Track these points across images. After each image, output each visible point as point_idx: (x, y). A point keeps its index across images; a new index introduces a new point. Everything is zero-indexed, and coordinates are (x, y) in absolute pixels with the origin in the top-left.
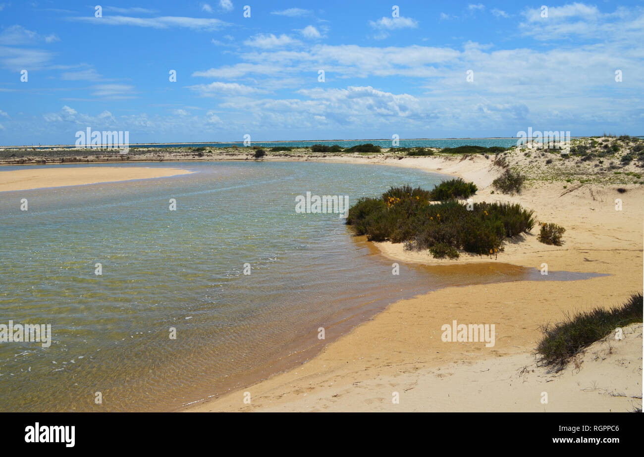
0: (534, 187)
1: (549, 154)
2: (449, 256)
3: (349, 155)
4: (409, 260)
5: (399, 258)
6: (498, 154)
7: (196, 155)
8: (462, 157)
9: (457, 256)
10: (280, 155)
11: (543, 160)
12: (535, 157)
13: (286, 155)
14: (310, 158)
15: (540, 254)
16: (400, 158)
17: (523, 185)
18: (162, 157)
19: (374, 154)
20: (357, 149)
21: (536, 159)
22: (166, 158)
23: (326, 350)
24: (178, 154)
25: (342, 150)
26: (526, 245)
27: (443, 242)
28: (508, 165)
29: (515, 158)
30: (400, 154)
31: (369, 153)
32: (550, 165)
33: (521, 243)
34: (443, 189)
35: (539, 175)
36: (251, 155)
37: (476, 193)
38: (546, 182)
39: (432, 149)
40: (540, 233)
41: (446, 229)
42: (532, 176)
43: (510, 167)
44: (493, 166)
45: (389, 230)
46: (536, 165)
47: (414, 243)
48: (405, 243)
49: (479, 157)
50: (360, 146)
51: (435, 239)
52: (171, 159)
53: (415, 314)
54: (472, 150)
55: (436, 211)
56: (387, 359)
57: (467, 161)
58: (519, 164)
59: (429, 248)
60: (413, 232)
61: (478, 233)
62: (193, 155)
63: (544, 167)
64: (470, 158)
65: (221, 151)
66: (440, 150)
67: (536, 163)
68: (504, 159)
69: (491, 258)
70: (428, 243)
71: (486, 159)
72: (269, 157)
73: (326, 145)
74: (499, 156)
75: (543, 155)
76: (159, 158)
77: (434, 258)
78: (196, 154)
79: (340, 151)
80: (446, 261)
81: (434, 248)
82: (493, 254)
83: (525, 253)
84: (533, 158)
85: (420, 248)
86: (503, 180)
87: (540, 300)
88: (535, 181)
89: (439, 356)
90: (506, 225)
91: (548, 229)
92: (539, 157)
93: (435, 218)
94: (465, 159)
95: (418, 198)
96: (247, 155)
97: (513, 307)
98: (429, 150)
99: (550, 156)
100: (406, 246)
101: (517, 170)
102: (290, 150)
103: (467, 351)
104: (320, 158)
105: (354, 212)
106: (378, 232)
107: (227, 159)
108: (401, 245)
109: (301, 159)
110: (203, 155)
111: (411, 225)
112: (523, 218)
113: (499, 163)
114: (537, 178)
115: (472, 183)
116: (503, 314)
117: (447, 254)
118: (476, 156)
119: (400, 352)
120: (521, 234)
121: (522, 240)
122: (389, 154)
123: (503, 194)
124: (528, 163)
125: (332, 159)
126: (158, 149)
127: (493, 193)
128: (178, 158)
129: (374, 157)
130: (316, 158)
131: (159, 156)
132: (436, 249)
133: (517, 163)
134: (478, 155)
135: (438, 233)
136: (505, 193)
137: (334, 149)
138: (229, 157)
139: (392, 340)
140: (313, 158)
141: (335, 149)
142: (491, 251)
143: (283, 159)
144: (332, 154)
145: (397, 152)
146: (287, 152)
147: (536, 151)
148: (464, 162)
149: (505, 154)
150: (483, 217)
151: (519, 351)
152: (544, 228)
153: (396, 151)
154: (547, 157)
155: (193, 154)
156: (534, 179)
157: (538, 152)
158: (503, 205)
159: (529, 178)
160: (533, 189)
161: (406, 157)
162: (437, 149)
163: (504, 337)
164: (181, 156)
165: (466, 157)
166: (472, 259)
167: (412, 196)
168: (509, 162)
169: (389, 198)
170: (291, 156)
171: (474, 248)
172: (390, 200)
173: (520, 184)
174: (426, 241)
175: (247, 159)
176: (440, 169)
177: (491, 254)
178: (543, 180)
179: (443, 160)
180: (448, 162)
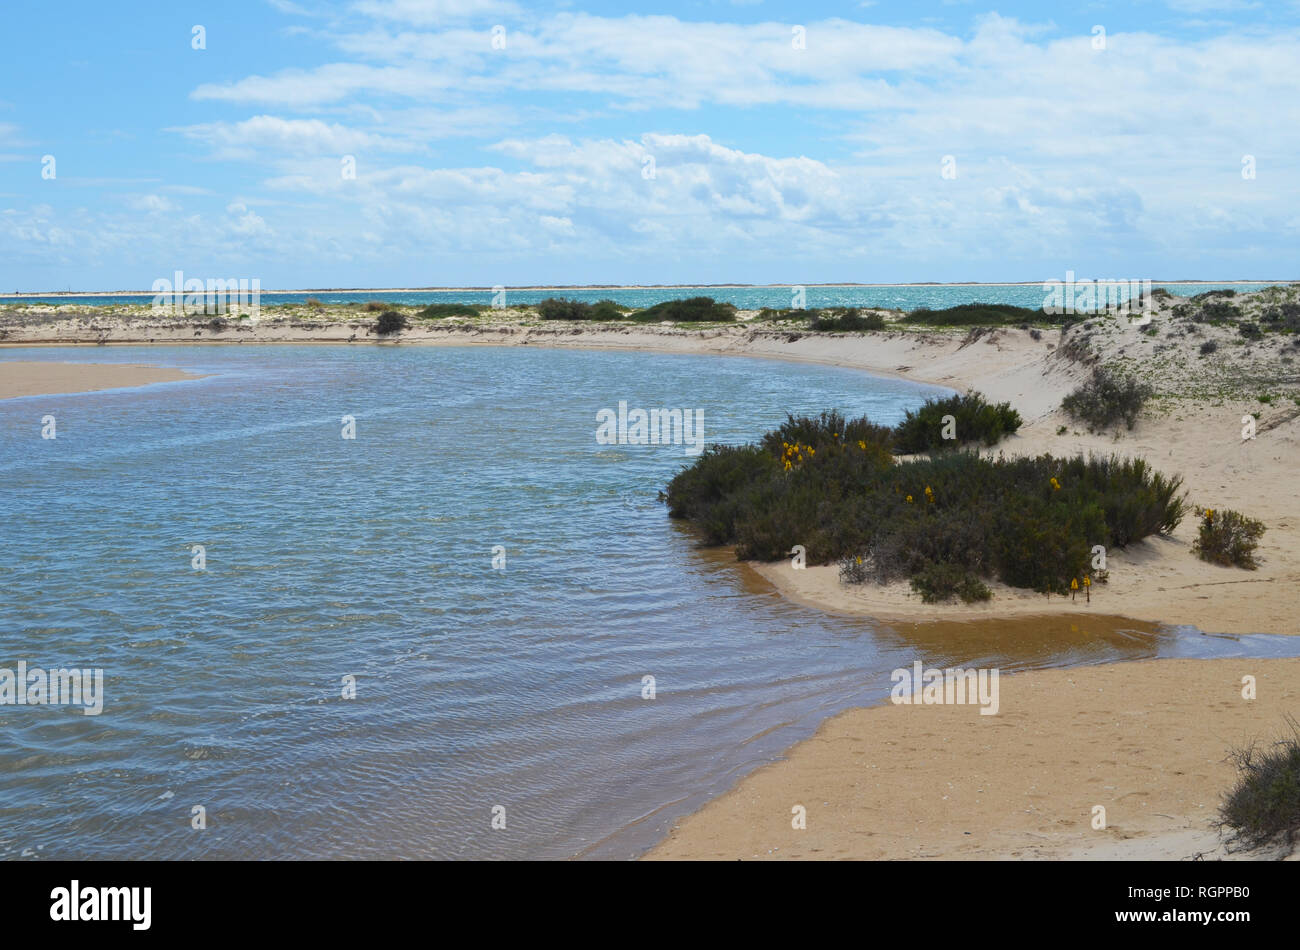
0: (1174, 416)
1: (1208, 327)
2: (964, 598)
3: (646, 327)
4: (857, 608)
5: (832, 604)
6: (1067, 328)
7: (203, 326)
8: (966, 335)
9: (984, 597)
10: (449, 328)
11: (1190, 346)
12: (1170, 336)
13: (467, 329)
14: (534, 337)
15: (1203, 591)
16: (793, 338)
17: (1145, 410)
18: (105, 333)
19: (719, 326)
20: (669, 312)
21: (1173, 341)
22: (115, 335)
23: (678, 833)
24: (151, 323)
25: (626, 315)
26: (1163, 568)
27: (947, 560)
28: (1097, 357)
29: (1117, 338)
30: (791, 326)
31: (703, 324)
32: (1211, 357)
33: (1150, 564)
34: (929, 422)
35: (1184, 385)
36: (365, 326)
37: (1019, 430)
38: (1204, 404)
39: (880, 313)
40: (1199, 537)
41: (952, 526)
42: (1166, 386)
43: (1104, 362)
44: (1054, 361)
45: (797, 530)
46: (1174, 357)
47: (867, 563)
48: (845, 566)
49: (1014, 334)
50: (677, 303)
51: (925, 552)
52: (132, 337)
53: (894, 744)
54: (990, 316)
55: (923, 480)
56: (841, 851)
57: (980, 346)
58: (1129, 353)
59: (910, 577)
60: (862, 535)
61: (1039, 535)
62: (196, 327)
63: (1195, 363)
64: (988, 336)
65: (276, 316)
66: (902, 315)
67: (1173, 352)
68: (1086, 339)
69: (1075, 603)
70: (908, 564)
71: (1032, 341)
72: (418, 335)
73: (582, 300)
74: (1071, 333)
75: (1191, 330)
76: (95, 336)
77: (923, 602)
78: (203, 323)
79: (620, 318)
80: (955, 611)
81: (922, 576)
82: (1080, 589)
83: (1161, 589)
84: (1164, 337)
85: (884, 576)
86: (1088, 397)
87: (1212, 706)
88: (1174, 400)
89: (971, 840)
90: (1112, 514)
91: (1219, 525)
92: (1182, 335)
93: (919, 497)
94: (975, 341)
95: (863, 446)
96: (354, 327)
97: (1144, 722)
98: (872, 315)
99: (1211, 332)
100: (846, 572)
101: (1122, 371)
102: (476, 315)
103: (1040, 829)
104: (564, 337)
105: (692, 484)
106: (767, 536)
107: (295, 340)
108: (835, 570)
109: (511, 340)
110: (225, 327)
111: (857, 516)
112: (1154, 496)
113: (1075, 352)
114: (1180, 392)
115: (1008, 405)
116: (1120, 739)
117: (957, 591)
118: (1004, 333)
119: (871, 834)
120: (1149, 540)
121: (1154, 554)
122: (759, 325)
123: (1090, 436)
124: (1152, 353)
125: (595, 338)
126: (87, 309)
127: (1063, 431)
128: (152, 334)
129: (720, 334)
130: (552, 336)
131: (94, 328)
132: (929, 581)
133: (1122, 352)
134: (1010, 329)
135: (932, 537)
136: (1096, 432)
137: (603, 310)
138: (300, 333)
139: (843, 806)
140: (542, 338)
141: (606, 312)
142: (1074, 584)
143: (457, 339)
144: (596, 325)
145: (781, 322)
146: (467, 320)
147: (1170, 320)
148: (972, 348)
149: (1088, 327)
150: (1048, 492)
151: (1174, 827)
152: (1208, 522)
153: (780, 319)
154: (1201, 336)
155: (196, 323)
156: (1173, 395)
157: (1177, 320)
158: (1099, 462)
159: (1159, 392)
160: (1171, 422)
161: (808, 336)
162: (892, 312)
163: (1129, 795)
164: (161, 330)
165: (979, 334)
166: (1025, 605)
167: (847, 440)
168: (1100, 350)
169: (786, 445)
170: (482, 331)
171: (1027, 576)
172: (786, 450)
173: (1136, 408)
174: (902, 556)
175: (353, 339)
176: (906, 369)
177: (1075, 591)
178: (1194, 397)
179: (912, 342)
180: (929, 350)
